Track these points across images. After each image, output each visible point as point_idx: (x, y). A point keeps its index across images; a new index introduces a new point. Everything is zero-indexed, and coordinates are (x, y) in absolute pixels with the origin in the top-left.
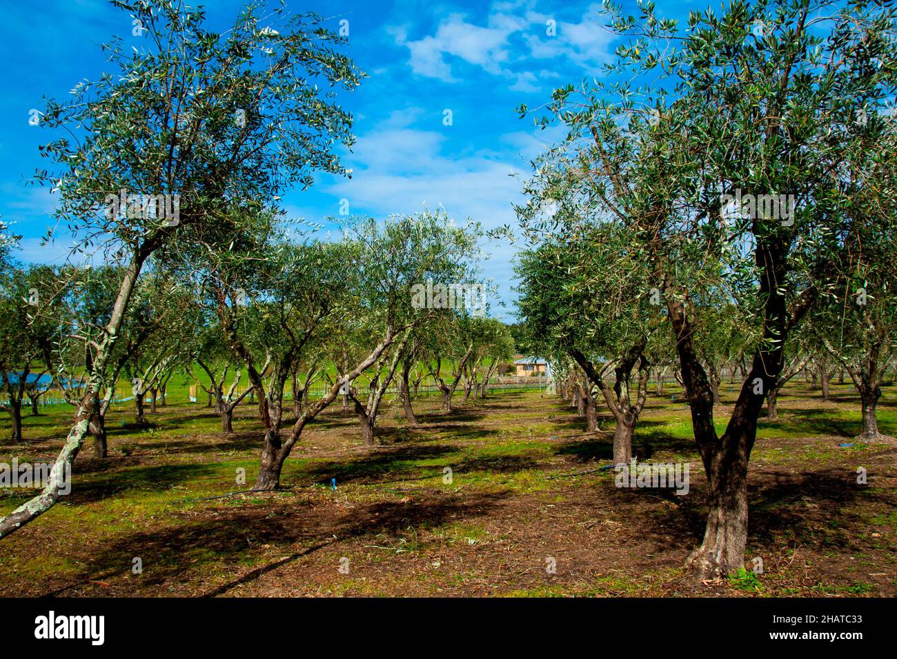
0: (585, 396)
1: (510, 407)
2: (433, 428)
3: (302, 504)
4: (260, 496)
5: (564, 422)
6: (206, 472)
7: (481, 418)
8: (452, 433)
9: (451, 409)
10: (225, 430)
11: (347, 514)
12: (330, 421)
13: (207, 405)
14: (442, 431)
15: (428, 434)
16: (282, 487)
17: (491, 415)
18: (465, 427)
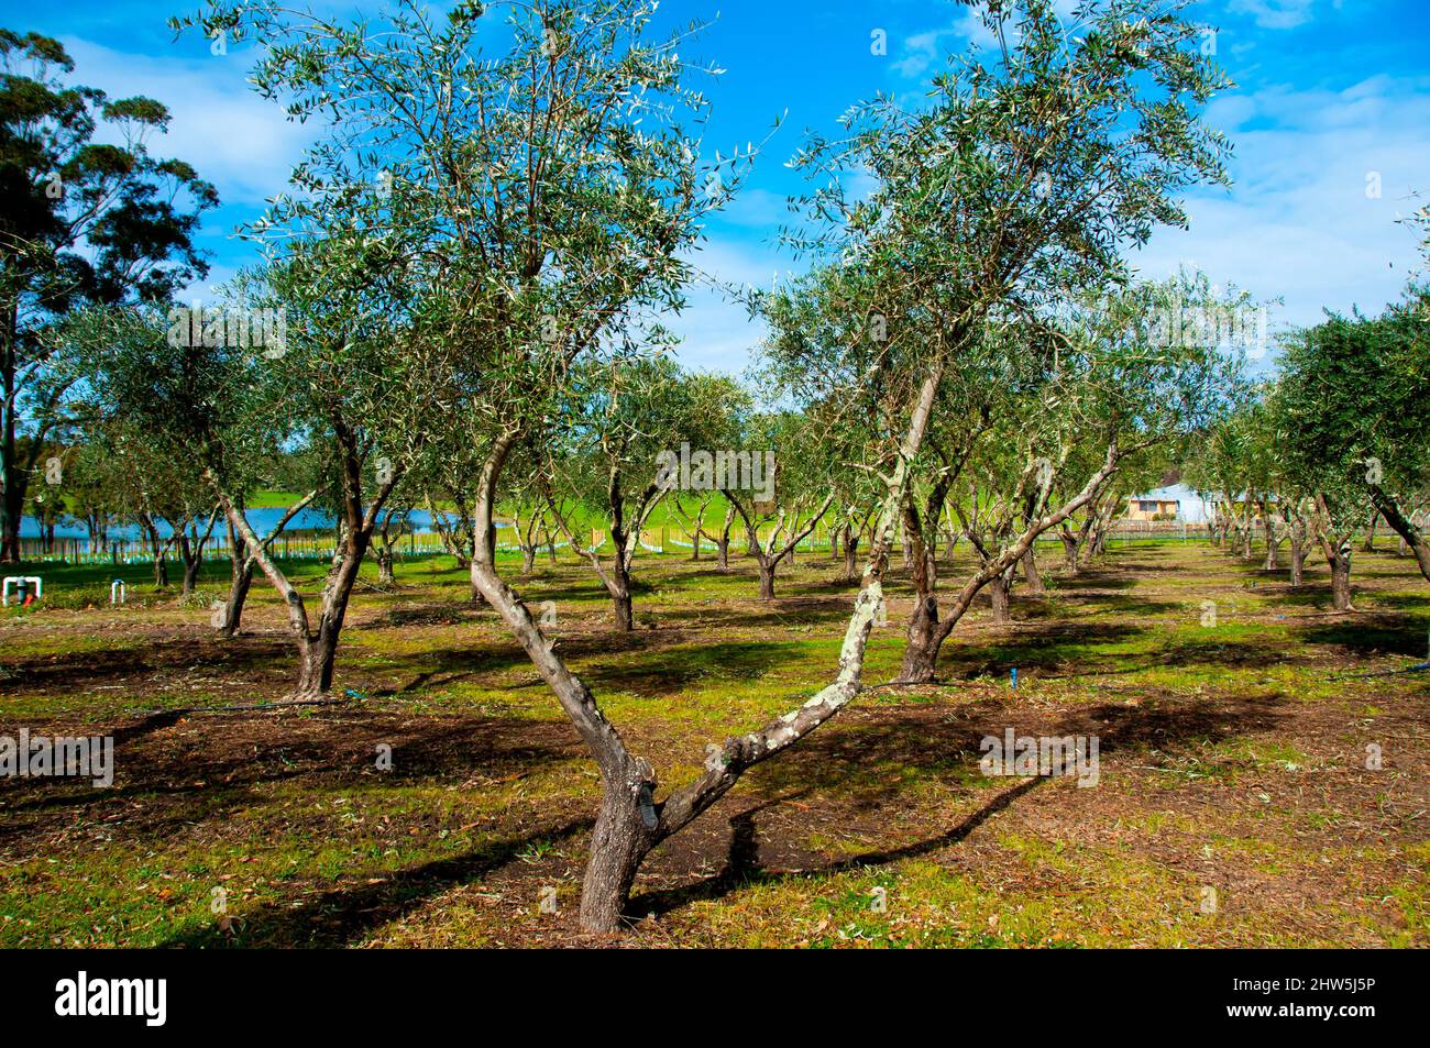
0: (1332, 555)
1: (1159, 568)
2: (1070, 597)
3: (985, 703)
4: (917, 692)
5: (1272, 593)
6: (794, 657)
7: (1130, 583)
8: (1109, 606)
9: (1078, 569)
10: (764, 594)
11: (1060, 720)
12: (898, 585)
13: (691, 556)
14: (1087, 603)
15: (1069, 606)
16: (937, 680)
17: (1142, 577)
18: (1117, 596)
